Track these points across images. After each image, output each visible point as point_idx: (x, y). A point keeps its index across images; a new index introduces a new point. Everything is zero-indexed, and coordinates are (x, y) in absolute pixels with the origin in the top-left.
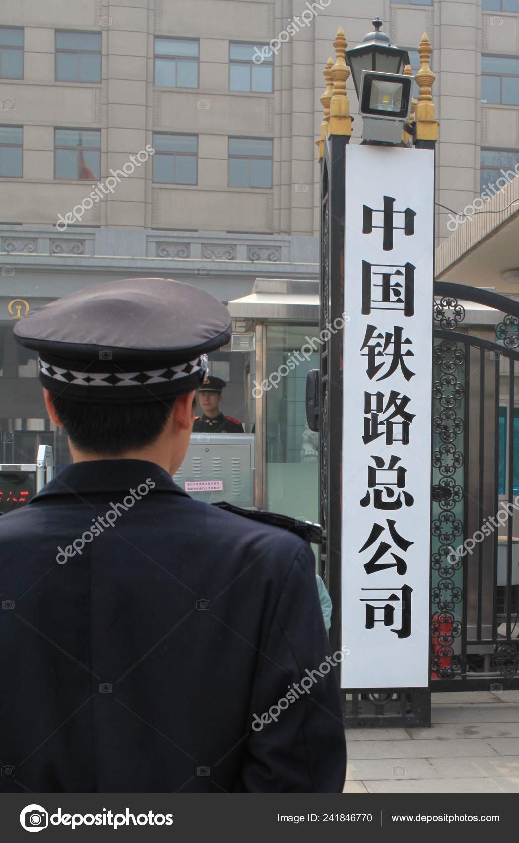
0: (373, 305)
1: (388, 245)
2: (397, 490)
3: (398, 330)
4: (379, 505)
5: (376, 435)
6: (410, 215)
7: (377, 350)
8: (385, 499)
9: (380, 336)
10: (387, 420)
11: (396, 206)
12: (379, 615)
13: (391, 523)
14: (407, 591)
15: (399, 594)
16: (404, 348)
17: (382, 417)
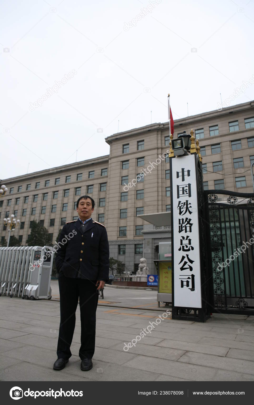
0: (180, 196)
1: (183, 180)
2: (189, 246)
3: (187, 201)
4: (184, 250)
5: (182, 230)
6: (189, 171)
7: (182, 207)
8: (185, 248)
9: (182, 203)
10: (185, 226)
11: (185, 170)
12: (185, 283)
13: (187, 255)
14: (193, 276)
15: (191, 277)
16: (189, 206)
17: (183, 225)
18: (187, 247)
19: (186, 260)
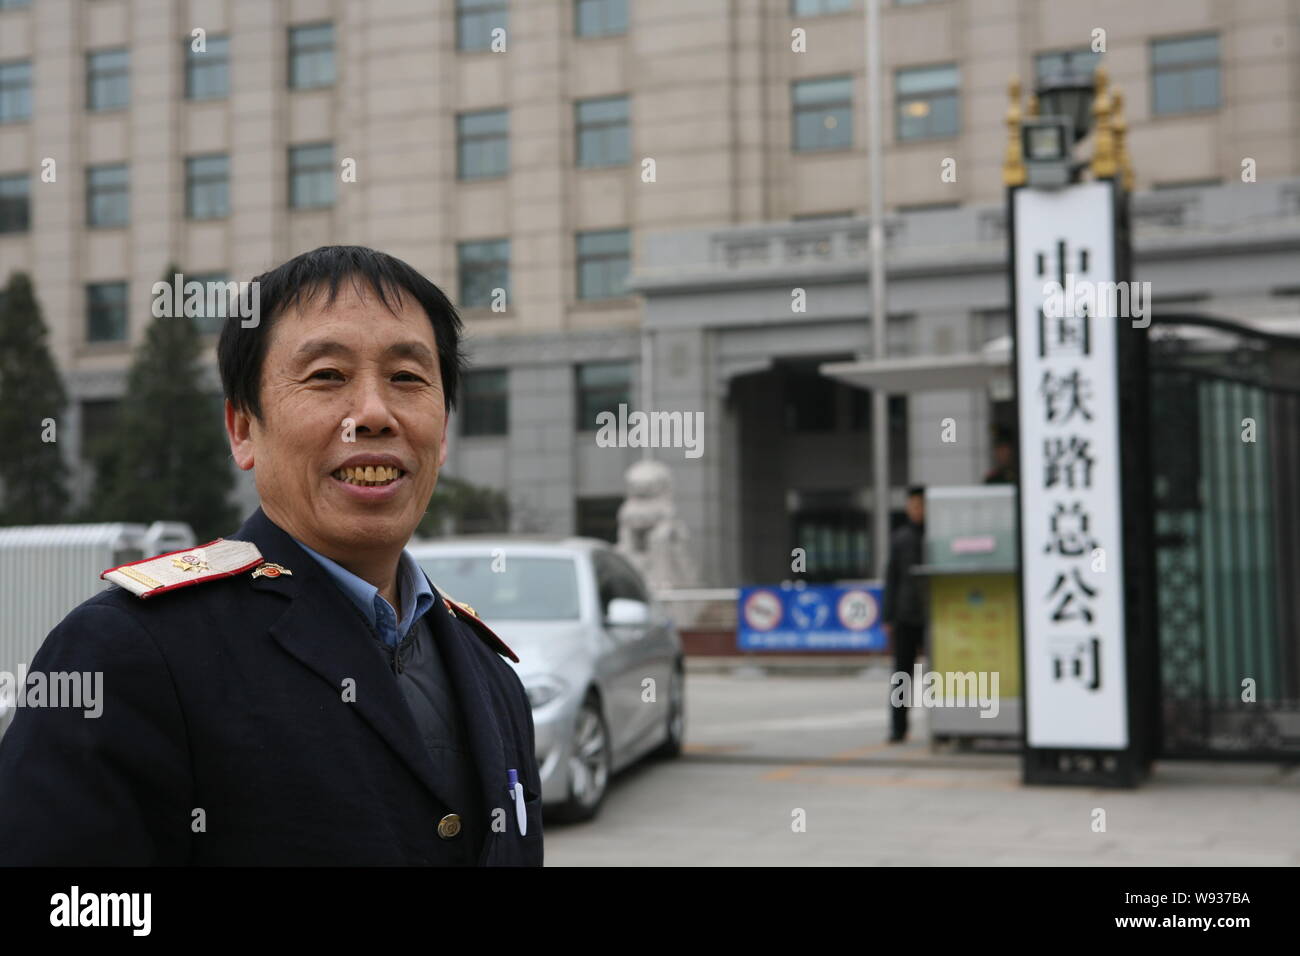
0: (1048, 347)
1: (1062, 284)
2: (1080, 536)
3: (1075, 373)
4: (1063, 551)
6: (1084, 254)
7: (1054, 394)
8: (1068, 545)
9: (1057, 381)
11: (1069, 249)
12: (1068, 667)
13: (1076, 571)
15: (1088, 646)
16: (1082, 391)
18: (1073, 539)
19: (1070, 586)
